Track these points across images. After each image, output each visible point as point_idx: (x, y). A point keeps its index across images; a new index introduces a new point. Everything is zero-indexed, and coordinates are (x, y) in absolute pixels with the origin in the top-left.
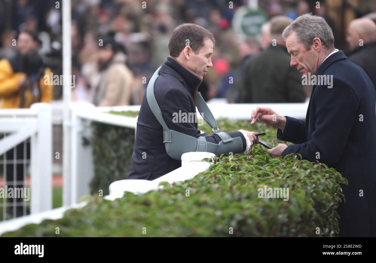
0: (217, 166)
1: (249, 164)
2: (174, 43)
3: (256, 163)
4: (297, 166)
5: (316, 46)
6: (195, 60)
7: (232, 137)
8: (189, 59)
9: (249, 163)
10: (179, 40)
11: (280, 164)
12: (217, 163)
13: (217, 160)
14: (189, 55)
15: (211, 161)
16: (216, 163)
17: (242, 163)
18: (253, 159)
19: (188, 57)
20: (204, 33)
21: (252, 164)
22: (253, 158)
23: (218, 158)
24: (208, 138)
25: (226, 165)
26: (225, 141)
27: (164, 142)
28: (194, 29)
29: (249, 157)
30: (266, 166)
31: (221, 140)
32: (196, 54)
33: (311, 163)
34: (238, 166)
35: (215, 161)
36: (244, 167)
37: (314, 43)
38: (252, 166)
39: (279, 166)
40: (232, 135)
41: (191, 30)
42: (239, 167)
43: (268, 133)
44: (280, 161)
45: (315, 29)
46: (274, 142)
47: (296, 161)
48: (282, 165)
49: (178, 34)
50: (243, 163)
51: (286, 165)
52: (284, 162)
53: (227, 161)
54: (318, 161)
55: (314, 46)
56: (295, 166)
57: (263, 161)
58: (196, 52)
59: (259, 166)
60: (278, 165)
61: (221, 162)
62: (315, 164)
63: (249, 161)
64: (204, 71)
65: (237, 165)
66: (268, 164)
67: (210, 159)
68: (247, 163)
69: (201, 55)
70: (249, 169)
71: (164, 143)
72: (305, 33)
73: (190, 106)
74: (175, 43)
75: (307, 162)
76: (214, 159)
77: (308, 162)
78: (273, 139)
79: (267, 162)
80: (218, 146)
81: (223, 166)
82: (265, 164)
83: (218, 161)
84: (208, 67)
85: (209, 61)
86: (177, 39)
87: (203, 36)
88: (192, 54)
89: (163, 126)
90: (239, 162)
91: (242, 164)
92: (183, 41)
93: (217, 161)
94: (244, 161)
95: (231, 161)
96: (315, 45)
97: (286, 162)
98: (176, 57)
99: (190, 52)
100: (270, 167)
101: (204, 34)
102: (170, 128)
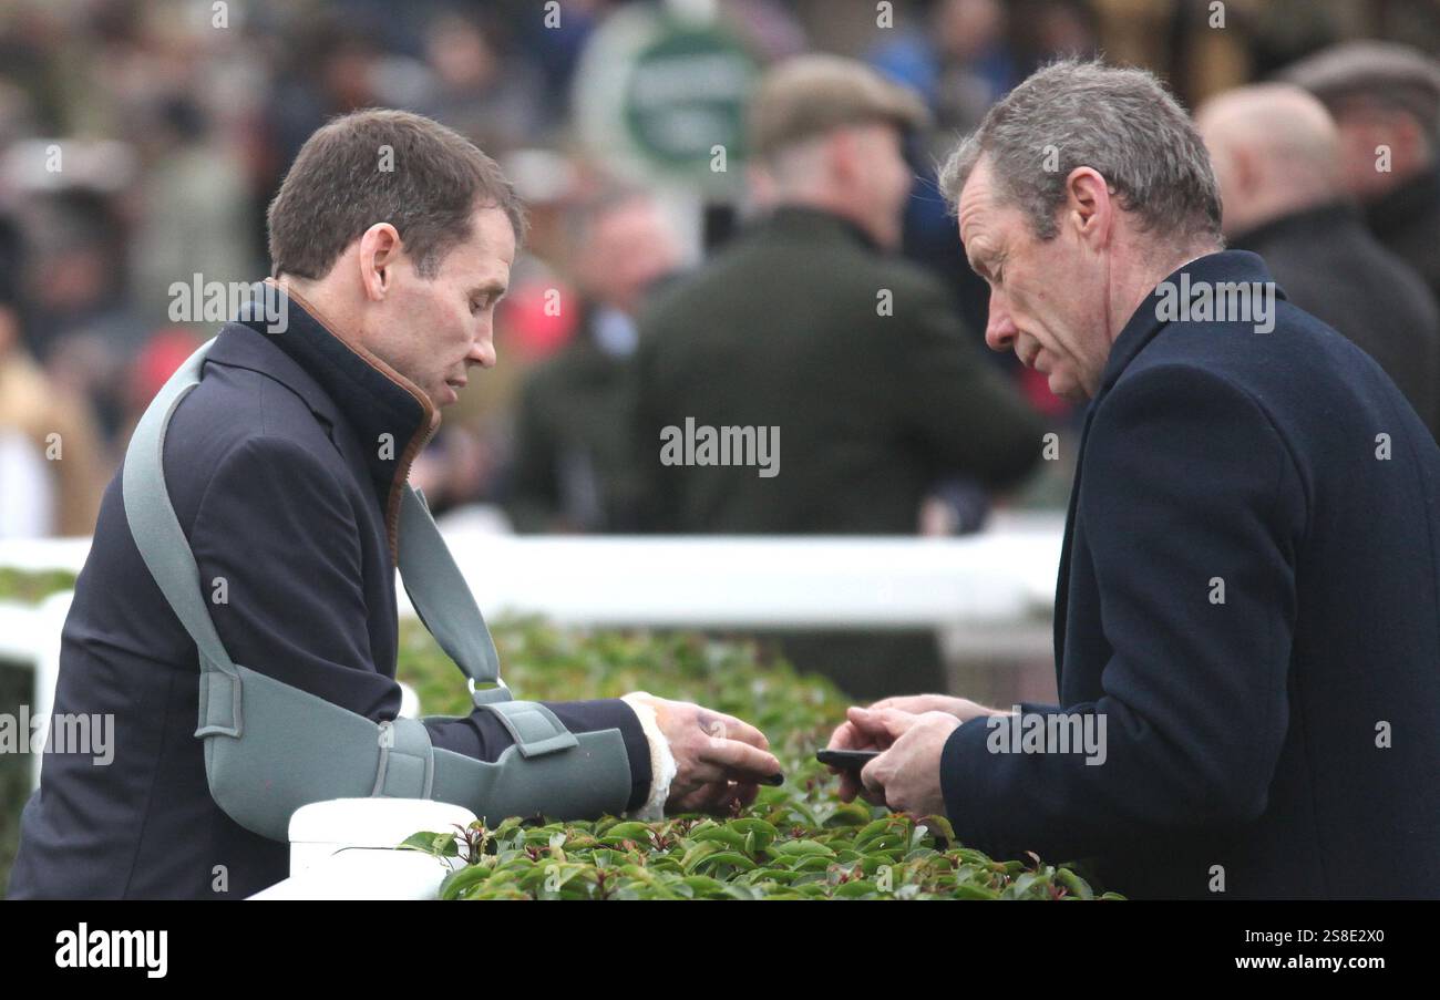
0: (488, 876)
1: (661, 870)
2: (308, 199)
3: (699, 860)
4: (924, 882)
5: (1085, 217)
6: (413, 305)
7: (573, 726)
8: (380, 296)
9: (659, 862)
10: (340, 187)
11: (830, 869)
12: (486, 860)
13: (484, 843)
14: (383, 274)
15: (451, 849)
16: (478, 861)
17: (620, 865)
18: (684, 842)
19: (375, 283)
20: (476, 172)
21: (675, 869)
22: (682, 835)
23: (491, 833)
24: (441, 726)
25: (532, 872)
26: (531, 748)
27: (199, 733)
28: (430, 140)
29: (659, 829)
30: (753, 879)
31: (510, 740)
32: (421, 275)
33: (1001, 865)
34: (602, 878)
35: (475, 848)
36: (634, 885)
37: (1074, 198)
38: (678, 878)
39: (824, 883)
40: (573, 718)
41: (414, 139)
42: (605, 884)
43: (766, 698)
44: (829, 852)
45: (1080, 121)
46: (795, 751)
47: (915, 856)
48: (839, 877)
49: (339, 157)
50: (627, 861)
51: (865, 878)
52: (853, 857)
53: (540, 850)
54: (1036, 858)
55: (1075, 216)
56: (910, 883)
57: (736, 855)
58: (425, 263)
59: (715, 881)
60: (817, 878)
61: (506, 856)
62: (1022, 871)
63: (660, 850)
64: (450, 382)
65: (592, 875)
66: (761, 871)
67: (445, 841)
68: (650, 864)
69: (449, 287)
70: (657, 894)
71: (200, 742)
72: (1026, 147)
73: (356, 543)
74: (314, 200)
75: (975, 862)
76: (468, 839)
77: (982, 859)
78: (796, 734)
79: (761, 857)
80: (495, 771)
81: (520, 876)
82: (747, 870)
83: (491, 848)
84: (472, 361)
85: (481, 332)
86: (327, 178)
87: (472, 183)
88: (401, 271)
89: (197, 642)
90: (608, 855)
91: (619, 869)
92: (362, 196)
93: (483, 849)
94: (634, 852)
95: (561, 851)
96: (1080, 206)
97: (862, 858)
98: (311, 276)
99: (391, 261)
100: (773, 884)
101: (480, 178)
102: (236, 658)
